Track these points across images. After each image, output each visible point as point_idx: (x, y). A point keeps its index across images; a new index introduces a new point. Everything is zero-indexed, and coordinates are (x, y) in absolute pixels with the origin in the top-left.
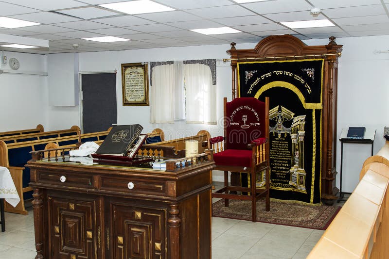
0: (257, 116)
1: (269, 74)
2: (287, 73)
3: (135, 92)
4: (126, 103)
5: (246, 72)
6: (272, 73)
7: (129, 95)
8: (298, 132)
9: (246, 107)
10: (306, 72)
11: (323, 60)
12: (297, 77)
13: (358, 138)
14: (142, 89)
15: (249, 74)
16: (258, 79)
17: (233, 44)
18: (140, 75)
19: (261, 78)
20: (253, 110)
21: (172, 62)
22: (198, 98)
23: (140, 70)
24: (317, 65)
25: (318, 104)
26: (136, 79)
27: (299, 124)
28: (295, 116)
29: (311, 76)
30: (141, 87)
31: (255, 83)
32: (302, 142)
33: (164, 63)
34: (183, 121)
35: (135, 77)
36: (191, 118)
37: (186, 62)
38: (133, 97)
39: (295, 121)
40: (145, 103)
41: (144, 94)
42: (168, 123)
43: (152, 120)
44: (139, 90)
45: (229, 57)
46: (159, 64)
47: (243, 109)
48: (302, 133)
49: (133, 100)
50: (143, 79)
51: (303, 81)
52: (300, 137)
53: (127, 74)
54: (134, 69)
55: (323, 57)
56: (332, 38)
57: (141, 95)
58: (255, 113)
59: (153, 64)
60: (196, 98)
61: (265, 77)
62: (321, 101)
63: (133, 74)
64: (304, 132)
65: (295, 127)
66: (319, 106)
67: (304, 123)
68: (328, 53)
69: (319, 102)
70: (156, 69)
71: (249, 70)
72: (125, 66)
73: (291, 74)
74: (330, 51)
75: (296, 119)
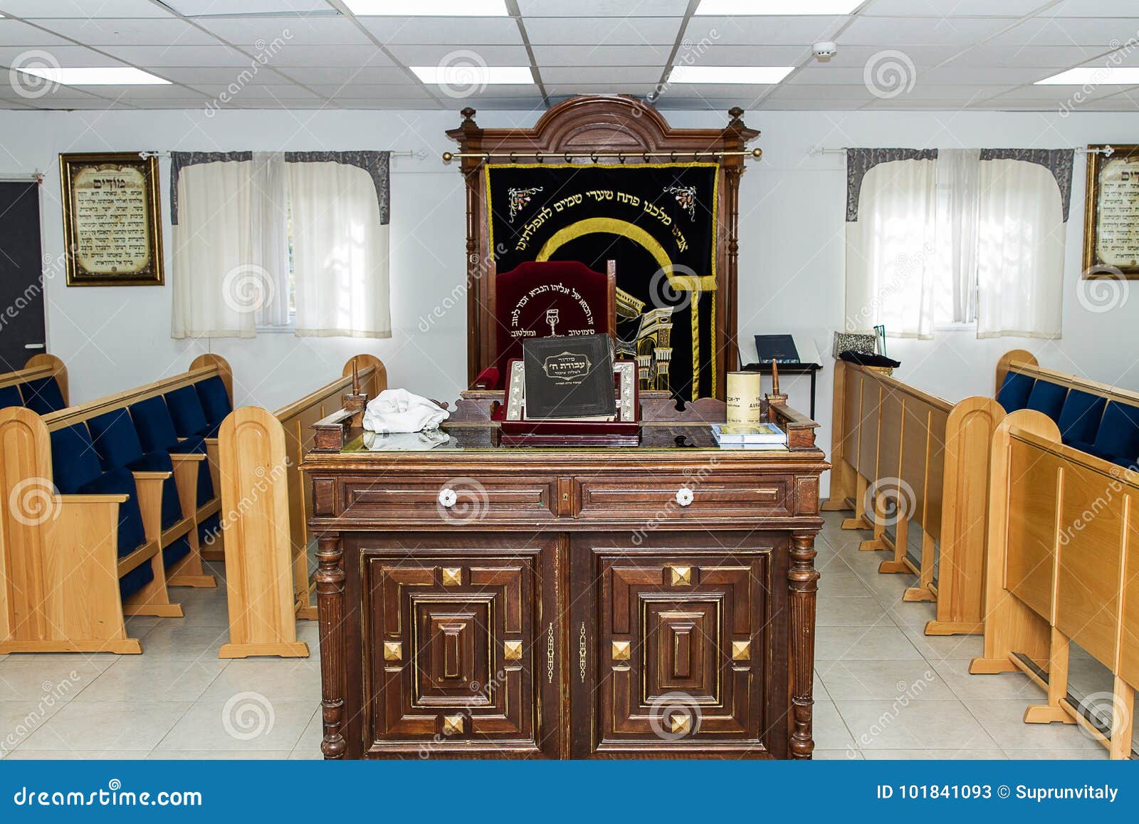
0: (588, 311)
1: (575, 199)
2: (625, 197)
3: (113, 244)
4: (80, 278)
5: (512, 192)
6: (585, 196)
7: (89, 252)
8: (655, 350)
9: (555, 287)
10: (676, 194)
11: (718, 166)
12: (649, 208)
13: (788, 361)
14: (139, 235)
15: (518, 198)
16: (545, 211)
17: (468, 113)
18: (129, 190)
19: (554, 210)
20: (577, 296)
21: (247, 156)
22: (333, 262)
23: (132, 175)
24: (701, 179)
25: (706, 278)
26: (117, 204)
27: (657, 331)
28: (645, 310)
29: (685, 207)
30: (134, 227)
31: (538, 223)
32: (665, 376)
33: (221, 157)
34: (281, 330)
35: (112, 197)
36: (312, 320)
37: (292, 157)
38: (105, 258)
39: (645, 323)
40: (150, 276)
41: (145, 250)
42: (237, 335)
43: (181, 328)
44: (127, 236)
45: (454, 147)
46: (203, 158)
47: (550, 294)
48: (664, 353)
49: (106, 269)
50: (143, 205)
51: (667, 220)
52: (658, 364)
53: (82, 187)
54: (109, 173)
55: (715, 159)
56: (736, 112)
57: (133, 251)
58: (583, 303)
59: (180, 160)
60: (327, 263)
61: (565, 206)
62: (714, 271)
63: (106, 188)
64: (671, 349)
65: (646, 337)
66: (709, 283)
67: (670, 326)
68: (726, 149)
69: (710, 274)
70: (190, 173)
71: (520, 185)
72: (74, 163)
73: (635, 201)
74: (731, 144)
75: (648, 318)
